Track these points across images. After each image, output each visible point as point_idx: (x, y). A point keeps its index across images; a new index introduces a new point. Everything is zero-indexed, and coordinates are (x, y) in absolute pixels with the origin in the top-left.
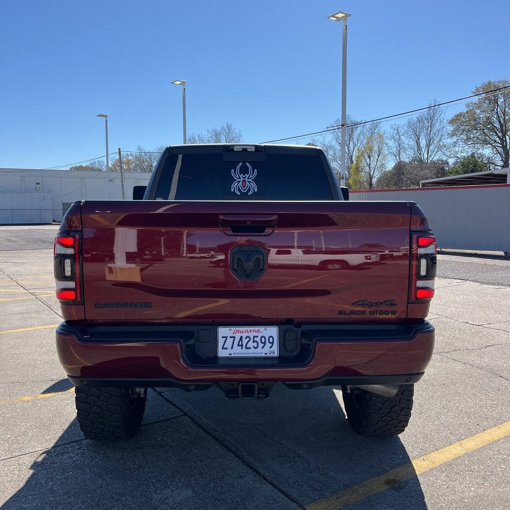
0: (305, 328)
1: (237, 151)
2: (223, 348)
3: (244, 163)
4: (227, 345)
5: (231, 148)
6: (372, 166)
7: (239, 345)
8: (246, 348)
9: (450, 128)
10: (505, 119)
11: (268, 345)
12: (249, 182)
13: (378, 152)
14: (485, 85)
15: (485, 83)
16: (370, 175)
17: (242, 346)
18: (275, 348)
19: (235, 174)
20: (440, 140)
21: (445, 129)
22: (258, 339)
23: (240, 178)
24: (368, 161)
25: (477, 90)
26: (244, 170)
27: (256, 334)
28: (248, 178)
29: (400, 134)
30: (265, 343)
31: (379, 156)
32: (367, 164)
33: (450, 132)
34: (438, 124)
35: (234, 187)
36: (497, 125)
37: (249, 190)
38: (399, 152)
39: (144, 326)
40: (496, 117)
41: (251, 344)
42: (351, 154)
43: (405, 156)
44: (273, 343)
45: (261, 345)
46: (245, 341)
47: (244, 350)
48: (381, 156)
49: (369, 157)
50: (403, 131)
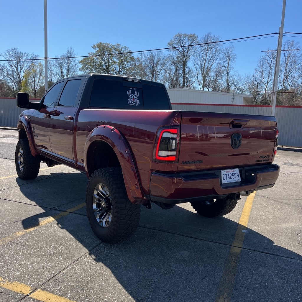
0: (246, 168)
1: (129, 81)
2: (224, 180)
3: (133, 88)
4: (225, 178)
5: (127, 79)
6: (36, 83)
7: (228, 178)
8: (231, 179)
9: (80, 66)
10: (108, 64)
11: (237, 177)
12: (136, 99)
13: (39, 75)
14: (99, 44)
15: (99, 43)
16: (35, 88)
17: (229, 178)
18: (240, 178)
19: (129, 94)
20: (74, 72)
21: (77, 65)
22: (233, 175)
23: (131, 96)
24: (33, 79)
25: (94, 46)
26: (133, 92)
27: (233, 172)
28: (135, 97)
29: (51, 65)
30: (236, 176)
31: (40, 77)
32: (32, 81)
33: (80, 68)
34: (73, 62)
35: (129, 101)
36: (104, 67)
37: (136, 103)
38: (51, 76)
39: (191, 172)
40: (104, 62)
41: (232, 177)
42: (19, 74)
43: (55, 79)
44: (238, 176)
45: (235, 177)
46: (230, 176)
47: (230, 180)
48: (41, 77)
49: (34, 77)
50: (53, 63)
